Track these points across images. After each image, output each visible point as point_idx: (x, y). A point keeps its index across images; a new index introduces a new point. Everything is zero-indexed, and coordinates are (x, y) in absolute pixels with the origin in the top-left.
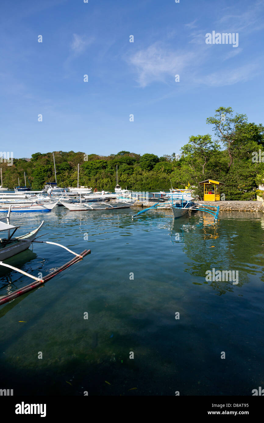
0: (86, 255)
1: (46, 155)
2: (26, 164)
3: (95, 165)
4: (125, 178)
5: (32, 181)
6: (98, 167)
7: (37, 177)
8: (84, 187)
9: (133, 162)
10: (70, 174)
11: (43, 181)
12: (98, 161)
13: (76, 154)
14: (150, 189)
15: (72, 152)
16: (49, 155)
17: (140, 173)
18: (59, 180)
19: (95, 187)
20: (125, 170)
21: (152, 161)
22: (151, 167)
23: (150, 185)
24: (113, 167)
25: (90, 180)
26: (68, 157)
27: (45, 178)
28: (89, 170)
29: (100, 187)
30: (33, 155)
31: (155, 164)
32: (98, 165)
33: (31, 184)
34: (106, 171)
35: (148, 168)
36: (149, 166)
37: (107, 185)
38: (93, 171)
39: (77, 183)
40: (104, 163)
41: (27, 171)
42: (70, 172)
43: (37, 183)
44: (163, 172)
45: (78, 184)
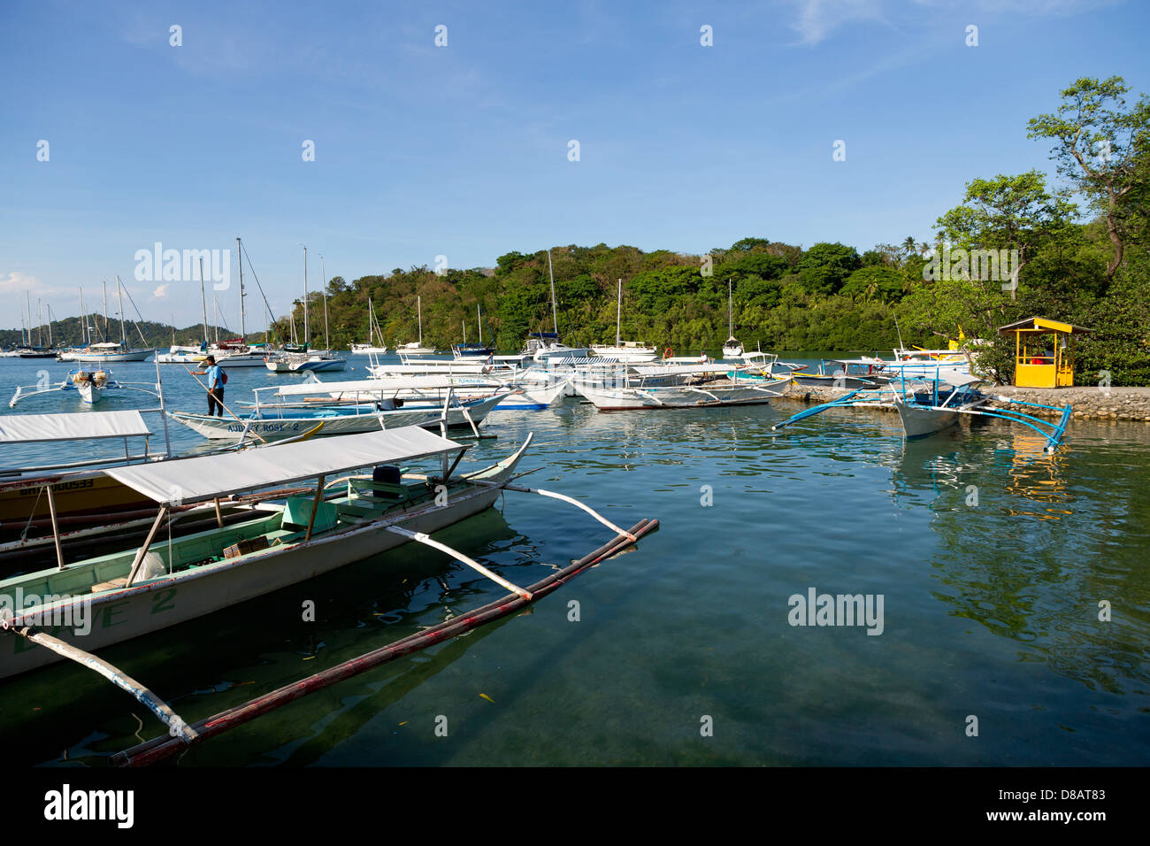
0: (646, 533)
1: (534, 258)
2: (483, 284)
3: (666, 281)
4: (753, 319)
5: (497, 330)
6: (675, 288)
7: (511, 318)
8: (634, 344)
9: (779, 270)
10: (597, 309)
11: (526, 328)
12: (674, 269)
13: (614, 251)
14: (831, 349)
15: (603, 246)
16: (540, 257)
17: (800, 301)
18: (567, 326)
19: (667, 344)
20: (753, 295)
21: (839, 266)
22: (835, 284)
23: (832, 338)
24: (720, 286)
25: (651, 324)
26: (591, 262)
27: (532, 320)
28: (650, 295)
29: (679, 345)
30: (501, 261)
31: (847, 275)
32: (676, 282)
33: (495, 336)
34: (697, 299)
35: (824, 286)
36: (828, 280)
37: (700, 339)
38: (660, 300)
39: (615, 333)
40: (693, 274)
41: (486, 303)
42: (596, 304)
43: (510, 335)
44: (874, 297)
45: (618, 336)
